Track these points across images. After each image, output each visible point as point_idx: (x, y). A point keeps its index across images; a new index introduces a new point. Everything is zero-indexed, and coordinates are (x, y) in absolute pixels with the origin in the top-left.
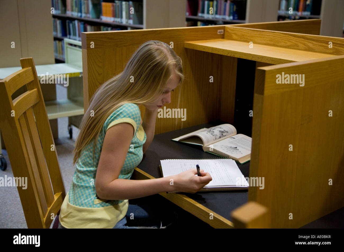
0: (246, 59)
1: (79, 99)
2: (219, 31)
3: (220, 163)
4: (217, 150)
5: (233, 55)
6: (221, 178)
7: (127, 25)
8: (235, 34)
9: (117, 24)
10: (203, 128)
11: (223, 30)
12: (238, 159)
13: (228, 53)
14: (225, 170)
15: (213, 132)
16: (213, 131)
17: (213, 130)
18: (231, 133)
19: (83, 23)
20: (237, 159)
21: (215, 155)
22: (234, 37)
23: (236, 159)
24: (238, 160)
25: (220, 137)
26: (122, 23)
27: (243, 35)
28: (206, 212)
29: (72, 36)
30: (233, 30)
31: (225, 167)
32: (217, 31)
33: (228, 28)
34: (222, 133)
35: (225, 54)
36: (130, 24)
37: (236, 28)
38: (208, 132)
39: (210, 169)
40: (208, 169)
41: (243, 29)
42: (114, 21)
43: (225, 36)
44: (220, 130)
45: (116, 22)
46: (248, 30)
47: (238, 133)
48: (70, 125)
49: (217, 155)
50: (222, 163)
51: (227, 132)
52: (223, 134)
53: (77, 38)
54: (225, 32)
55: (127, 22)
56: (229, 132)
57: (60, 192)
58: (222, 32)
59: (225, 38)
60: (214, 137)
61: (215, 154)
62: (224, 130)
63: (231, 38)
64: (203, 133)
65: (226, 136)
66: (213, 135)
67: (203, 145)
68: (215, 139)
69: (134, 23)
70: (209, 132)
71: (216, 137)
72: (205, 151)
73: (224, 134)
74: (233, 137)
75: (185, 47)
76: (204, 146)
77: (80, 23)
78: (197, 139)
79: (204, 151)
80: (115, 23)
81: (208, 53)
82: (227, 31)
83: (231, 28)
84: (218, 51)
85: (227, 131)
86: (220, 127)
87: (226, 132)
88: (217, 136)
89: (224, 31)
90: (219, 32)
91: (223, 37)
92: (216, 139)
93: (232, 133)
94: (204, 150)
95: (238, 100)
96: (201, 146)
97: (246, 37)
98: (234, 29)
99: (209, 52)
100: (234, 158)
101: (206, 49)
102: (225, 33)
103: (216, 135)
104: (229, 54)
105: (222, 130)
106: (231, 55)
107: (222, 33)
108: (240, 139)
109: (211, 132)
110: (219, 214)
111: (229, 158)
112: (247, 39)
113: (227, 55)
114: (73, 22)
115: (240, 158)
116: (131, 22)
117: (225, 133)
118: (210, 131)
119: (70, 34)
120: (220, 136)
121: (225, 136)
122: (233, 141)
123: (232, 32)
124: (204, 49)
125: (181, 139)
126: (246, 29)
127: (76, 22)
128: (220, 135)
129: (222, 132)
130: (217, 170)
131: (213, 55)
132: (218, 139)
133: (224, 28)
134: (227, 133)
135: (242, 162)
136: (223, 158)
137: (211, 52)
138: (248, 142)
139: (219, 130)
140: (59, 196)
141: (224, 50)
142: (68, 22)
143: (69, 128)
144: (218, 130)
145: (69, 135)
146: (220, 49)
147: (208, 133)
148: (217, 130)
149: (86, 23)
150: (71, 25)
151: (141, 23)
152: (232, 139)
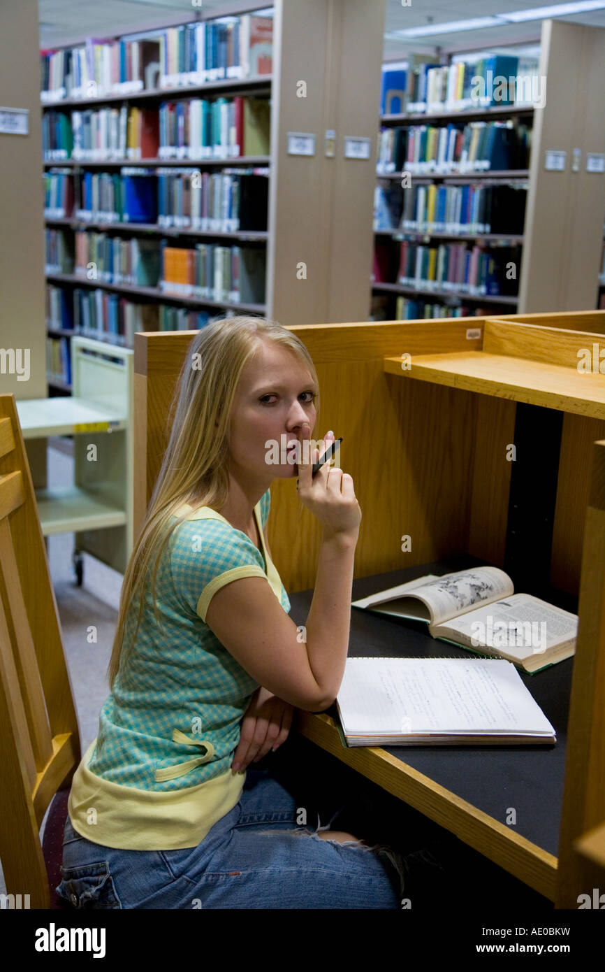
0: (544, 406)
1: (105, 486)
2: (469, 331)
3: (478, 670)
4: (466, 636)
5: (511, 396)
6: (484, 711)
7: (226, 303)
8: (510, 340)
9: (201, 301)
10: (426, 574)
11: (479, 331)
12: (523, 660)
13: (498, 391)
14: (492, 689)
15: (456, 587)
16: (455, 584)
17: (455, 582)
18: (500, 590)
19: (114, 296)
20: (519, 660)
21: (462, 649)
22: (509, 346)
23: (517, 662)
24: (523, 663)
25: (473, 602)
26: (212, 298)
27: (531, 344)
28: (449, 802)
29: (86, 330)
30: (504, 331)
31: (492, 680)
32: (465, 332)
33: (492, 324)
34: (478, 591)
35: (489, 392)
36: (232, 302)
37: (512, 326)
38: (442, 587)
39: (455, 685)
40: (449, 685)
41: (530, 328)
42: (192, 295)
43: (484, 345)
44: (472, 584)
45: (199, 296)
46: (543, 332)
47: (516, 592)
48: (77, 552)
49: (468, 648)
50: (483, 670)
51: (491, 589)
52: (480, 594)
53: (100, 333)
54: (485, 333)
55: (225, 298)
56: (495, 589)
57: (68, 732)
58: (476, 334)
59: (484, 348)
60: (457, 602)
61: (461, 646)
62: (483, 584)
63: (498, 351)
64: (427, 589)
65: (486, 598)
66: (455, 596)
67: (429, 621)
68: (459, 606)
69: (243, 299)
70: (446, 587)
71: (461, 601)
72: (434, 637)
73: (483, 594)
74: (505, 601)
75: (386, 370)
76: (432, 623)
77: (107, 298)
78: (415, 604)
79: (432, 637)
80: (195, 299)
81: (443, 387)
82: (491, 333)
83: (501, 324)
84: (472, 384)
85: (489, 586)
86: (472, 574)
87: (487, 587)
88: (466, 598)
89: (483, 331)
90: (470, 335)
91: (478, 346)
92: (462, 605)
93: (503, 590)
94: (432, 634)
95: (516, 506)
96: (425, 624)
97: (539, 349)
98: (507, 328)
99: (447, 384)
100: (511, 657)
101: (439, 377)
102: (484, 338)
103: (463, 597)
104: (499, 393)
105: (478, 583)
106: (505, 395)
107: (477, 338)
108: (524, 607)
109: (451, 587)
110: (481, 809)
111: (498, 658)
112: (541, 353)
113: (495, 394)
114: (92, 294)
115: (525, 660)
116: (235, 297)
117: (484, 590)
118: (447, 584)
119: (81, 323)
120: (472, 597)
121: (483, 599)
122: (505, 612)
123: (503, 335)
124: (435, 377)
125: (372, 604)
126: (538, 329)
127: (99, 295)
128: (472, 595)
129: (477, 589)
130: (472, 689)
131: (453, 391)
132: (468, 605)
133: (482, 325)
134: (489, 591)
135: (531, 668)
136: (483, 657)
137: (453, 386)
138: (545, 615)
139: (469, 583)
140: (65, 744)
141: (486, 382)
142: (79, 295)
143: (77, 558)
144: (466, 584)
145: (73, 577)
146: (478, 380)
147: (441, 589)
148: (466, 580)
149: (123, 296)
150: (85, 302)
151: (261, 299)
152: (504, 605)
